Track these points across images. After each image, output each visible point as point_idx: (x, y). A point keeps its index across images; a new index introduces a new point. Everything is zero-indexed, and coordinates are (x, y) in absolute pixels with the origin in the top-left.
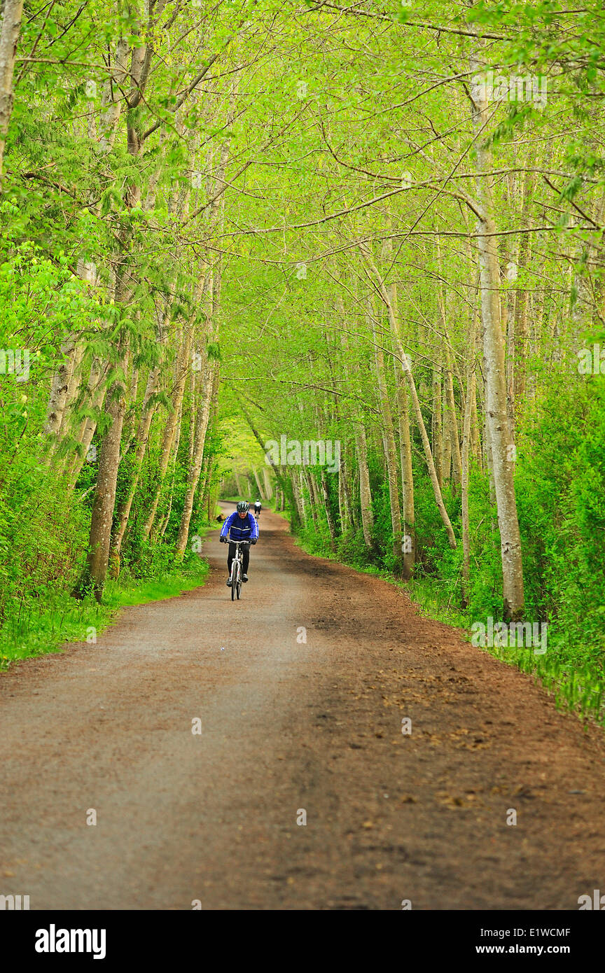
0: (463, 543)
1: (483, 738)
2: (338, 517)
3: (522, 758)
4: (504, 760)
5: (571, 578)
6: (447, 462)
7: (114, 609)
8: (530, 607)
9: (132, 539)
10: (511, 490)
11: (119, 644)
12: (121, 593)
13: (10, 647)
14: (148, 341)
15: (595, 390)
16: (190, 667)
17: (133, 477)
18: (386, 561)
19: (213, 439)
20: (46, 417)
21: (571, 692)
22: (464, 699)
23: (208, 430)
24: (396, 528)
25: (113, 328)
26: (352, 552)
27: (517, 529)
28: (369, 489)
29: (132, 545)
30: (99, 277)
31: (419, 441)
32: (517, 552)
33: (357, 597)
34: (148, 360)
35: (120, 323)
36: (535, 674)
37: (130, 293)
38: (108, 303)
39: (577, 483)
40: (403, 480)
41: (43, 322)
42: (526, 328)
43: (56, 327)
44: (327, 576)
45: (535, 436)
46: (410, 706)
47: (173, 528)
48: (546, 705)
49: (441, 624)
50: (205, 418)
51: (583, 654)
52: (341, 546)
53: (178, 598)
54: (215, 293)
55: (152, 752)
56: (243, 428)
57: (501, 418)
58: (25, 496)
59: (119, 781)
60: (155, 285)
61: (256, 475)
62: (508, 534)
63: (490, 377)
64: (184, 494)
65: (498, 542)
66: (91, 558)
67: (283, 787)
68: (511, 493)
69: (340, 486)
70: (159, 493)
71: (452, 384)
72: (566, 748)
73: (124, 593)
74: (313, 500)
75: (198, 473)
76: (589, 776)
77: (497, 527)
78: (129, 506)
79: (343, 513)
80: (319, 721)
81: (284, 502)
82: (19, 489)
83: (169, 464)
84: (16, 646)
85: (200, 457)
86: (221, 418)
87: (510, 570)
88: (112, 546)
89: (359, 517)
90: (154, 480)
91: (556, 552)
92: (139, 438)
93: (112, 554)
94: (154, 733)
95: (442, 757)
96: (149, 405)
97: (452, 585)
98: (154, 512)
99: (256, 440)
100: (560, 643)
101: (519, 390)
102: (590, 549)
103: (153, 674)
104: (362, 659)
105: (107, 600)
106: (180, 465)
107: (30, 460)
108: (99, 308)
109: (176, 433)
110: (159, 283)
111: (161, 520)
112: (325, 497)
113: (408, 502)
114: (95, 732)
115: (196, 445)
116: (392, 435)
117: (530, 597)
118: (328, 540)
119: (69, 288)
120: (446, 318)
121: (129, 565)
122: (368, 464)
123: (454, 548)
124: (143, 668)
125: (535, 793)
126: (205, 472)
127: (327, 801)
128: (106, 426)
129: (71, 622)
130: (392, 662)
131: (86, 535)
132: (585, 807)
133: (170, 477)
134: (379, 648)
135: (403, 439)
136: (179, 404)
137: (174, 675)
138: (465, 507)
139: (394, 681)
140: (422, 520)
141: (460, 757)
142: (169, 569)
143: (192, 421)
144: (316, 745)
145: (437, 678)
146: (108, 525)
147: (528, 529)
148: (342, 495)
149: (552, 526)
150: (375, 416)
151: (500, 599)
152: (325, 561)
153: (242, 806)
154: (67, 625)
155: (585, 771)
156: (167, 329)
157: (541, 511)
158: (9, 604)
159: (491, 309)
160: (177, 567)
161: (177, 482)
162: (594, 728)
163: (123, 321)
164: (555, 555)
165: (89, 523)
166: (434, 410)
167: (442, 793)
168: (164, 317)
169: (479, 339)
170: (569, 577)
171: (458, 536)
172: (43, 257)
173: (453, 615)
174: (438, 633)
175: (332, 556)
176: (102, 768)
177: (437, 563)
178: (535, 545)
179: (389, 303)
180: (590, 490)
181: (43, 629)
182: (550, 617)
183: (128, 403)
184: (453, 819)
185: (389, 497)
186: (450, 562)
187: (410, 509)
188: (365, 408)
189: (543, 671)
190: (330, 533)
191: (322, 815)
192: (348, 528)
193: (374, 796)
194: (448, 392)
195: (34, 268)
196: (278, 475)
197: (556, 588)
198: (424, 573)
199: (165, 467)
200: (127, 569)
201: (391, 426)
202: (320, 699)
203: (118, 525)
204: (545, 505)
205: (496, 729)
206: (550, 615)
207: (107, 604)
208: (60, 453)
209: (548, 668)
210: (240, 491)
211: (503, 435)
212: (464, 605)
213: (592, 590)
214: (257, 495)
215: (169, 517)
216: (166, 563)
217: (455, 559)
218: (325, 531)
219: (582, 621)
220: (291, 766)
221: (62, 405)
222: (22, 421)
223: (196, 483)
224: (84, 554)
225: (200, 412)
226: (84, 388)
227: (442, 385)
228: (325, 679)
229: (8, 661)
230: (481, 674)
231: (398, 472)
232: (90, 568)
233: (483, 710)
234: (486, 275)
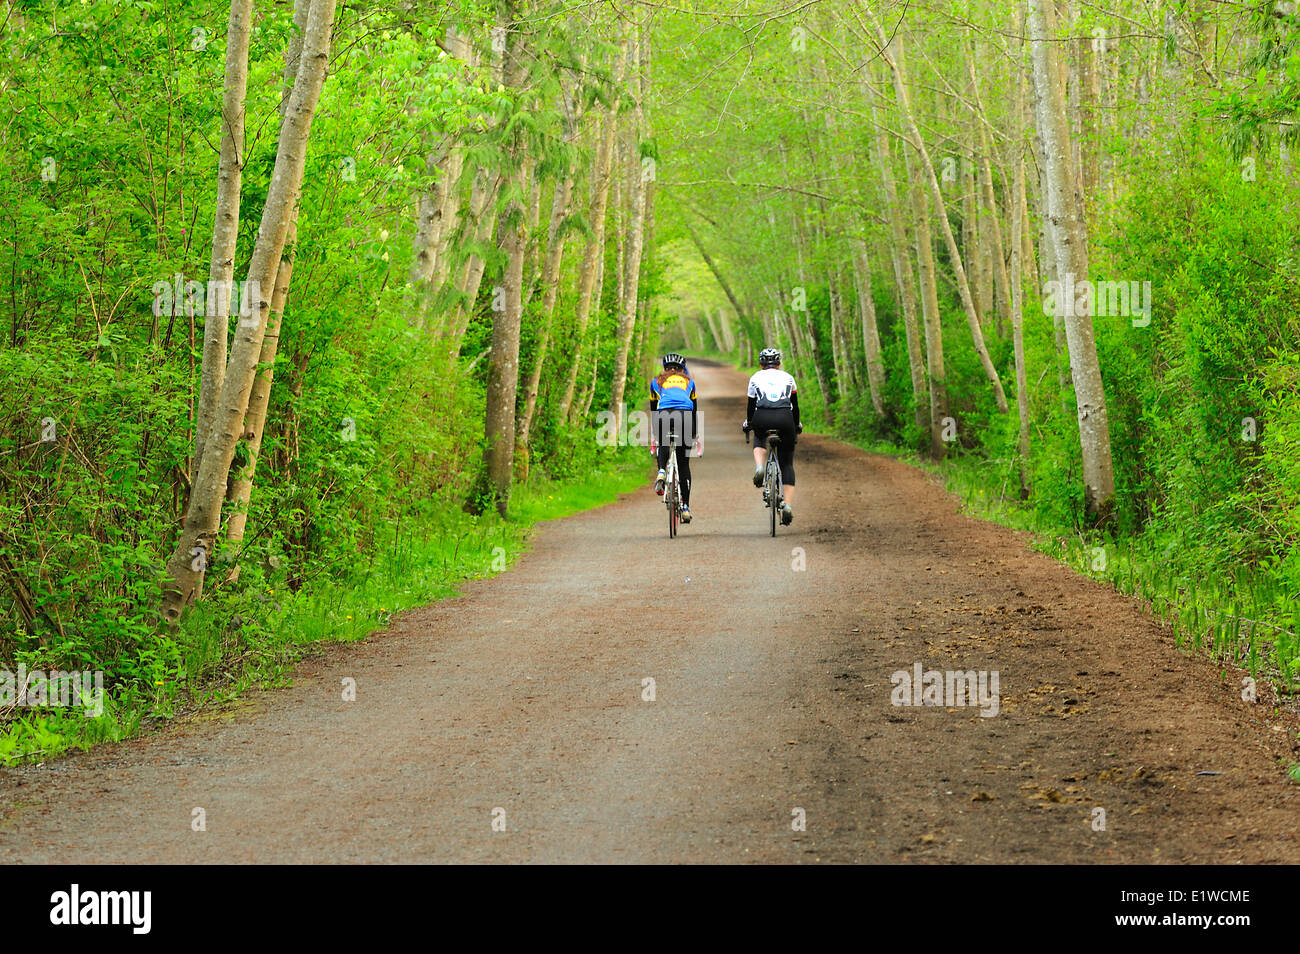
0: (1018, 404)
1: (1077, 698)
2: (832, 375)
3: (1136, 726)
4: (1111, 729)
5: (1182, 451)
6: (987, 289)
7: (527, 527)
8: (1123, 494)
9: (543, 424)
10: (1088, 329)
11: (539, 581)
12: (534, 502)
13: (387, 594)
14: (554, 142)
15: (1204, 177)
16: (645, 611)
17: (540, 335)
18: (906, 435)
19: (650, 273)
20: (414, 257)
21: (1196, 621)
22: (1043, 639)
23: (642, 261)
24: (918, 386)
25: (503, 125)
26: (856, 423)
27: (1099, 385)
28: (876, 332)
29: (545, 433)
30: (479, 52)
31: (944, 259)
32: (1101, 417)
33: (870, 491)
34: (556, 169)
35: (513, 118)
36: (1139, 596)
37: (525, 73)
38: (494, 89)
39: (1184, 315)
40: (925, 318)
41: (403, 123)
42: (1097, 90)
43: (422, 129)
44: (823, 460)
45: (1118, 249)
46: (966, 654)
47: (599, 404)
48: (1162, 641)
49: (996, 527)
50: (638, 244)
51: (1204, 561)
52: (839, 416)
53: (614, 505)
54: (642, 63)
55: (608, 742)
56: (689, 252)
57: (1069, 226)
58: (392, 374)
59: (566, 788)
60: (559, 60)
61: (709, 316)
62: (1088, 395)
63: (1050, 168)
64: (614, 353)
65: (1073, 404)
66: (488, 456)
67: (800, 786)
68: (1088, 332)
69: (834, 330)
70: (578, 356)
71: (989, 176)
72: (1198, 706)
73: (538, 502)
74: (796, 352)
75: (632, 323)
76: (1236, 747)
77: (1069, 382)
78: (537, 377)
79: (840, 368)
80: (840, 683)
81: (752, 353)
82: (384, 364)
83: (590, 314)
84: (396, 591)
85: (633, 301)
86: (660, 243)
87: (1093, 443)
88: (517, 435)
89: (863, 372)
90: (570, 337)
91: (1158, 414)
92: (547, 278)
93: (517, 446)
94: (605, 712)
95: (1021, 728)
96: (560, 232)
97: (1005, 466)
98: (573, 383)
99: (707, 267)
100: (1170, 546)
101: (1089, 181)
102: (1209, 410)
103: (594, 624)
104: (889, 586)
105: (515, 514)
106: (605, 315)
107: (396, 322)
108: (484, 98)
109: (598, 268)
110: (566, 57)
111: (583, 394)
112: (813, 347)
113: (934, 347)
114: (523, 715)
115: (627, 284)
116: (906, 254)
117: (1122, 481)
118: (821, 408)
119: (439, 72)
120: (977, 81)
121: (542, 462)
122: (872, 296)
123: (1004, 411)
124: (580, 614)
125: (1161, 777)
126: (642, 322)
127: (865, 805)
128: (501, 268)
129: (469, 551)
130: (933, 587)
131: (479, 423)
132: (1238, 794)
133: (592, 333)
134: (912, 567)
135: (923, 259)
136: (601, 227)
137: (625, 623)
138: (1019, 354)
139: (939, 617)
140: (955, 373)
141: (1047, 727)
142: (597, 463)
143: (619, 250)
144: (839, 719)
145: (1000, 608)
146: (509, 409)
147: (1115, 383)
148: (838, 342)
149: (1151, 378)
150: (880, 228)
151: (1079, 486)
152: (818, 438)
153: (745, 817)
154: (463, 555)
155: (1230, 739)
156: (579, 121)
157: (1134, 356)
158: (379, 529)
159: (1047, 69)
160: (609, 460)
161: (603, 339)
162: (1234, 672)
163: (517, 115)
164: (1157, 419)
165: (482, 404)
166: (965, 214)
167: (1028, 784)
168: (575, 104)
169: (1029, 110)
170: (1180, 452)
171: (1010, 395)
172: (399, 30)
173: (1011, 510)
174: (993, 540)
175: (827, 431)
176: (539, 770)
177: (982, 435)
178: (1126, 406)
179: (894, 64)
180: (1205, 324)
181: (430, 562)
182: (1154, 509)
183: (528, 230)
184: (1050, 823)
185: (905, 342)
186: (1000, 433)
187: (937, 358)
188: (865, 217)
189: (1150, 589)
190: (822, 398)
191: (860, 827)
192: (848, 389)
193: (932, 793)
194: (985, 188)
195: (387, 45)
196: (742, 317)
197: (1160, 468)
198: (962, 450)
199: (585, 318)
200: (539, 467)
201: (904, 240)
202: (837, 650)
203: (523, 405)
204: (1138, 348)
205: (1092, 683)
206: (1154, 505)
207: (514, 520)
208: (438, 309)
209: (1157, 584)
210: (687, 343)
211: (1073, 249)
212: (1024, 494)
213: (1215, 468)
214: (712, 346)
215: (594, 389)
216: (593, 455)
217: (1009, 429)
218: (815, 395)
219: (1201, 512)
220: (807, 755)
221: (436, 238)
222: (383, 267)
223: (629, 339)
224: (479, 451)
225: (629, 237)
226: (465, 213)
227: (975, 178)
228: (839, 618)
229: (387, 614)
230: (1062, 599)
231: (917, 306)
232: (489, 470)
233: (1072, 654)
234: (1038, 20)
